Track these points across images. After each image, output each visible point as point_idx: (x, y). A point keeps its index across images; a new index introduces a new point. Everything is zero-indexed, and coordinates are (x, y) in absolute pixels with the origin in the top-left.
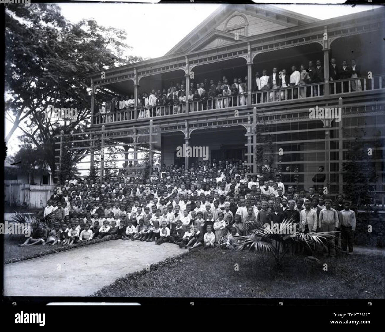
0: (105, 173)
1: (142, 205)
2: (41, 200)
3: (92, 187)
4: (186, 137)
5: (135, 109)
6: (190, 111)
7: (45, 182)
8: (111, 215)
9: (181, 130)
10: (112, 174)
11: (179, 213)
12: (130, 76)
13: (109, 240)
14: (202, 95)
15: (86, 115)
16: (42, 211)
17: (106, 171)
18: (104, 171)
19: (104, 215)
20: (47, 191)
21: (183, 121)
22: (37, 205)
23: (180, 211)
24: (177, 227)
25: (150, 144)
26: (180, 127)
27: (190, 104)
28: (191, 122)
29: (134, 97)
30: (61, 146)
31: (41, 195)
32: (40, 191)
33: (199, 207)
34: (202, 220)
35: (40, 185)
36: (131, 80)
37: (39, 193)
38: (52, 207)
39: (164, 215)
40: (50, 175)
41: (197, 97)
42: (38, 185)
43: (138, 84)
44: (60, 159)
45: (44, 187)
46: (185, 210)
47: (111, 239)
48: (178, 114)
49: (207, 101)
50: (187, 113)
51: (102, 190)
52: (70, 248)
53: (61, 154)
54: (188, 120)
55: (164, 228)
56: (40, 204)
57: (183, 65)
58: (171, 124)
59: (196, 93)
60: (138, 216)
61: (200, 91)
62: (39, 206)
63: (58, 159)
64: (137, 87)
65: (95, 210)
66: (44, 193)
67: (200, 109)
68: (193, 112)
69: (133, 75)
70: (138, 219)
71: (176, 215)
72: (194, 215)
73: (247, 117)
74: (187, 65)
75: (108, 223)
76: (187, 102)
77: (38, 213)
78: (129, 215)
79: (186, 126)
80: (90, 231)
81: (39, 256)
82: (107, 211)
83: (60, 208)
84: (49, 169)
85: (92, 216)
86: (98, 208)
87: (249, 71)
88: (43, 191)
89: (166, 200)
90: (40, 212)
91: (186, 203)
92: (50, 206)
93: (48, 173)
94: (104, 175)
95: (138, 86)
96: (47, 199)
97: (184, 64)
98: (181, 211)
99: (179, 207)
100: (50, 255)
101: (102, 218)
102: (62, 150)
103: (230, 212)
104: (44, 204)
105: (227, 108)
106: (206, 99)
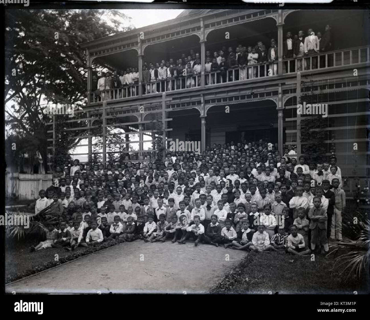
0: (109, 158)
1: (163, 195)
2: (32, 191)
3: (95, 175)
4: (202, 115)
5: (140, 84)
6: (206, 84)
7: (36, 171)
8: (122, 209)
9: (196, 108)
10: (116, 158)
11: (212, 206)
12: (133, 44)
13: (123, 242)
14: (221, 63)
15: (79, 97)
16: (33, 203)
17: (109, 155)
18: (107, 155)
19: (114, 208)
20: (39, 180)
21: (199, 95)
22: (27, 196)
23: (213, 202)
24: (211, 223)
25: (164, 122)
26: (194, 103)
27: (206, 76)
28: (208, 97)
29: (138, 69)
30: (54, 127)
31: (31, 185)
32: (31, 180)
33: (238, 198)
34: (244, 213)
35: (31, 174)
36: (135, 50)
37: (30, 183)
38: (45, 198)
39: (196, 208)
40: (40, 163)
41: (215, 66)
42: (28, 174)
43: (143, 54)
44: (54, 143)
45: (34, 177)
46: (219, 201)
47: (126, 241)
48: (191, 88)
49: (228, 72)
50: (203, 86)
51: (110, 178)
52: (76, 257)
53: (54, 137)
54: (204, 95)
55: (197, 225)
56: (31, 194)
57: (198, 30)
58: (183, 100)
59: (214, 62)
60: (158, 210)
61: (219, 60)
62: (30, 197)
63: (52, 142)
64: (141, 58)
65: (103, 202)
66: (35, 182)
67: (218, 82)
68: (210, 85)
69: (137, 43)
70: (159, 213)
71: (209, 207)
72: (233, 208)
73: (278, 89)
74: (202, 29)
75: (120, 220)
76: (203, 73)
77: (29, 205)
78: (146, 208)
79: (202, 101)
80: (98, 231)
81: (33, 272)
82: (116, 204)
83: (56, 201)
84: (41, 157)
85: (99, 211)
86: (106, 199)
87: (280, 33)
88: (34, 180)
89: (192, 188)
90: (31, 204)
91: (219, 192)
92: (42, 198)
93: (39, 162)
94: (107, 160)
95: (143, 57)
96: (38, 189)
97: (199, 28)
98: (215, 202)
99: (212, 197)
100: (50, 270)
101: (112, 212)
102: (55, 132)
103: (282, 203)
104: (36, 195)
105: (252, 79)
106: (226, 70)
